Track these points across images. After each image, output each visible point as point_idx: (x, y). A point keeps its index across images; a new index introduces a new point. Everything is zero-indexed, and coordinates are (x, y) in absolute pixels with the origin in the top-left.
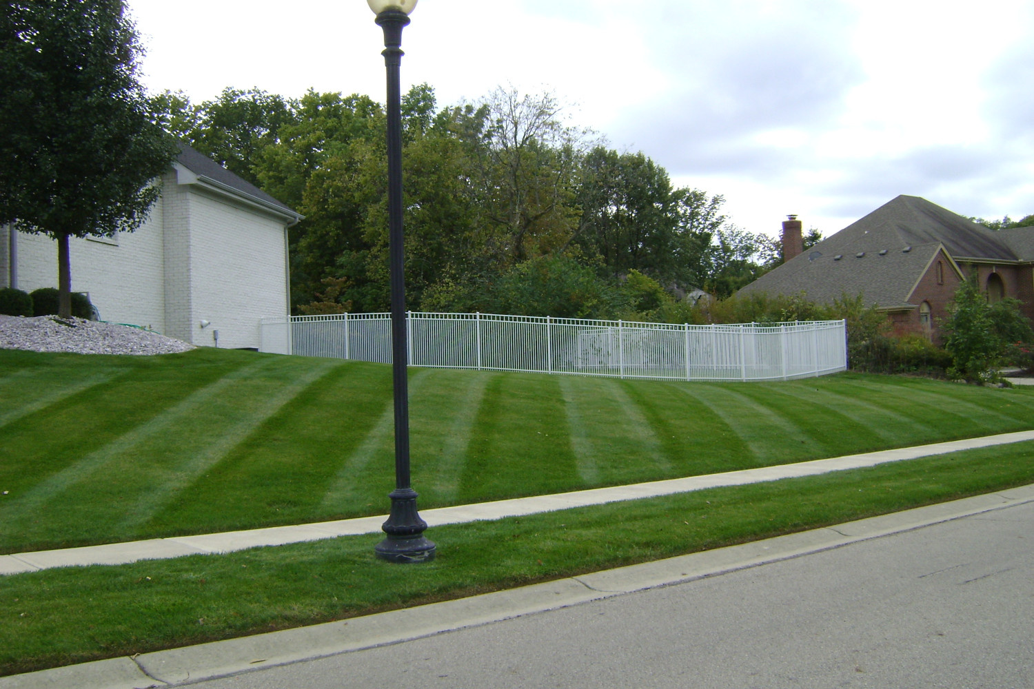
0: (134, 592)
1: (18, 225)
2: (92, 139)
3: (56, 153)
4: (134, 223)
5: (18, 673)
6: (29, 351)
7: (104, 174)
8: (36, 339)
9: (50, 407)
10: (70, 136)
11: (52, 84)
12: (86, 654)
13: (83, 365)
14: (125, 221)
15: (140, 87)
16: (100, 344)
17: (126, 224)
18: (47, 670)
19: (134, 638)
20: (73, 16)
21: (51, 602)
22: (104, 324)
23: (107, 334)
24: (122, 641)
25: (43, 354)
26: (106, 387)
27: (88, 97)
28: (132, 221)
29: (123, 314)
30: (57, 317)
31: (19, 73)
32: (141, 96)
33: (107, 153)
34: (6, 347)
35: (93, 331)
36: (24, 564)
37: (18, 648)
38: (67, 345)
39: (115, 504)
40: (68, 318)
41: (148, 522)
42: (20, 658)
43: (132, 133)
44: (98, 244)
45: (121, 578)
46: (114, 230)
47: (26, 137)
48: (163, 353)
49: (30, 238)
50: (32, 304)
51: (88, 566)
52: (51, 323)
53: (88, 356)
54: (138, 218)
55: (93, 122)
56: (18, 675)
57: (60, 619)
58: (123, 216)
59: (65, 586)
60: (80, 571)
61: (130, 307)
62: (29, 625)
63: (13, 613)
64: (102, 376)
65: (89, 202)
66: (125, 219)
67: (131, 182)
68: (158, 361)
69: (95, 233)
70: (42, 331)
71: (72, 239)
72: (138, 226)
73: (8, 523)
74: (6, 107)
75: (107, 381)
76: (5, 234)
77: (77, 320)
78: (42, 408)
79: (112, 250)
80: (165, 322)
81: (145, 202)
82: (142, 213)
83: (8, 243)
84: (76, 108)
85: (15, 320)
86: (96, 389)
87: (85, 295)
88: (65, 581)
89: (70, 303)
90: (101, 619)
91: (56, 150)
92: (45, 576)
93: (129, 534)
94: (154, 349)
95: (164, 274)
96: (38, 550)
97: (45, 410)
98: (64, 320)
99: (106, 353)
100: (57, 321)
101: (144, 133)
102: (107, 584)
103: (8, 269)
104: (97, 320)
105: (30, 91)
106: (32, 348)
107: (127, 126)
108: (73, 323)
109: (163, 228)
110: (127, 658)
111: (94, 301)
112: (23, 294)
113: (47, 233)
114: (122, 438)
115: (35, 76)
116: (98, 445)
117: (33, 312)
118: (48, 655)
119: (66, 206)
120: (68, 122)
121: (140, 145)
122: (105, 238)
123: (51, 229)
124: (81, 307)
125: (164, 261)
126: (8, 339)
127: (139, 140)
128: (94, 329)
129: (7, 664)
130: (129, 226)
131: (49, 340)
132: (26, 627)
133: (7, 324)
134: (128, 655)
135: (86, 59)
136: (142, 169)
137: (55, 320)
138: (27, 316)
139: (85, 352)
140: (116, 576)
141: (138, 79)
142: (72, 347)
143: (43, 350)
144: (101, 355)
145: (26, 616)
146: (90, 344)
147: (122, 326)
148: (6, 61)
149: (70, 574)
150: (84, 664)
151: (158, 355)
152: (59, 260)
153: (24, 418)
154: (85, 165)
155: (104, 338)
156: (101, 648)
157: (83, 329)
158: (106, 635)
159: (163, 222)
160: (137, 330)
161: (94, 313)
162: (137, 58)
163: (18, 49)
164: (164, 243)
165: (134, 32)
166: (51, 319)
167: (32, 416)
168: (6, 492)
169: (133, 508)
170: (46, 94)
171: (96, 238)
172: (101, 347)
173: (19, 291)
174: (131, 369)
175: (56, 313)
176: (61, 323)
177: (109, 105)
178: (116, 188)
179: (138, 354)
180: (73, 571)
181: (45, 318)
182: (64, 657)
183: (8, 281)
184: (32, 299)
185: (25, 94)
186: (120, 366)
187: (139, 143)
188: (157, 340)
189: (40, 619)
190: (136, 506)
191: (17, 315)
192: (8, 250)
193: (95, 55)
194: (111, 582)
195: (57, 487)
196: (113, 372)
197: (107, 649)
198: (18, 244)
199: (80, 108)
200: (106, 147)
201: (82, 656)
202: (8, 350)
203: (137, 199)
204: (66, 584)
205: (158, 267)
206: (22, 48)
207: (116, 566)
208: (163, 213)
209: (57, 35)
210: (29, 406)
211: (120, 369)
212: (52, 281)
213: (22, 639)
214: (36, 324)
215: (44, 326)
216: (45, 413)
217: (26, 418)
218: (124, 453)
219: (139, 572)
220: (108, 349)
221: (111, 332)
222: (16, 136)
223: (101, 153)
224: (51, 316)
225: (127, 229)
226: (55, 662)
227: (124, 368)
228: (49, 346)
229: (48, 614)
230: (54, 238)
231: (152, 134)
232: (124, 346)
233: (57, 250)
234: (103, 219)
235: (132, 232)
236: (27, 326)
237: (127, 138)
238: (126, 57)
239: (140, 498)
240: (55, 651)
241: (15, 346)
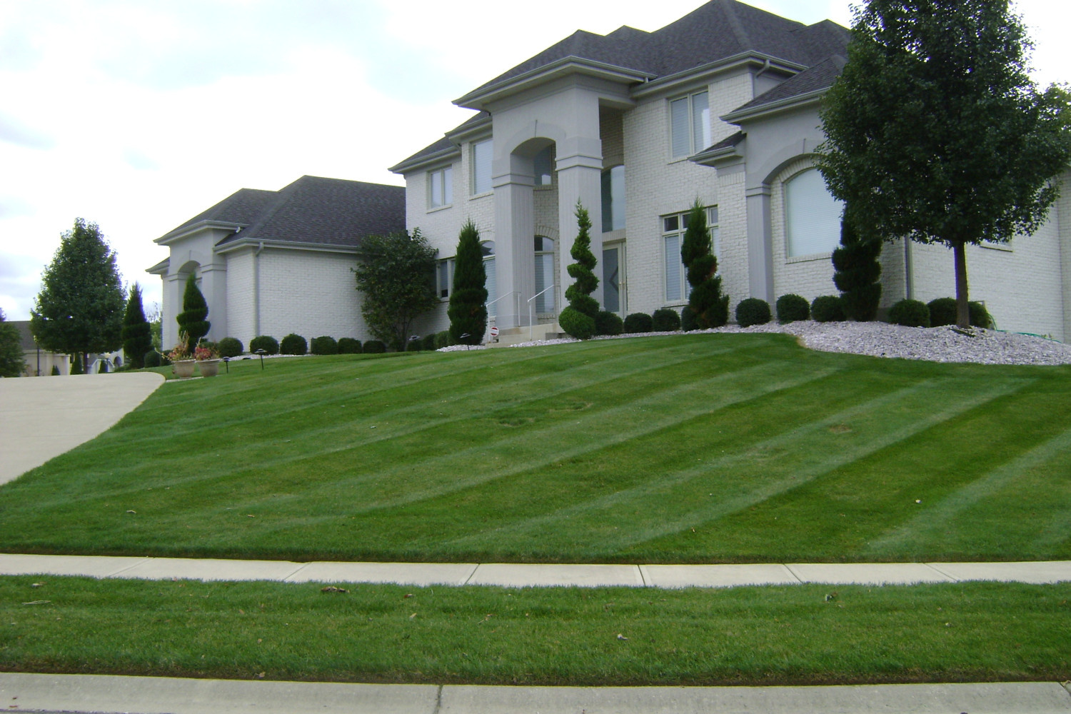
0: (1059, 615)
1: (914, 236)
2: (985, 143)
3: (949, 161)
4: (1030, 227)
5: (946, 682)
6: (929, 361)
7: (998, 177)
8: (936, 350)
9: (954, 418)
10: (962, 142)
11: (941, 91)
12: (1013, 673)
13: (983, 375)
14: (1021, 225)
15: (1031, 84)
16: (1000, 353)
17: (1023, 228)
18: (974, 684)
19: (1064, 664)
20: (957, 20)
21: (975, 615)
22: (1003, 333)
23: (1007, 343)
24: (1052, 666)
25: (943, 364)
26: (1009, 398)
27: (978, 100)
28: (1029, 223)
29: (1019, 322)
30: (955, 326)
31: (908, 85)
32: (1032, 92)
33: (1001, 155)
34: (907, 357)
35: (992, 341)
36: (940, 574)
37: (946, 657)
38: (966, 355)
39: (1028, 521)
40: (966, 327)
41: (1064, 542)
42: (949, 666)
43: (1025, 132)
44: (992, 251)
45: (1044, 598)
46: (1010, 234)
47: (919, 148)
48: (1067, 363)
49: (924, 249)
50: (929, 315)
51: (1006, 582)
52: (950, 333)
53: (988, 366)
54: (1036, 220)
55: (984, 125)
56: (947, 684)
57: (985, 634)
58: (1020, 220)
59: (985, 601)
60: (998, 586)
61: (1026, 315)
62: (955, 635)
63: (937, 621)
64: (1005, 387)
65: (984, 208)
66: (1021, 222)
67: (1027, 183)
68: (1063, 371)
69: (990, 238)
70: (941, 341)
71: (969, 247)
72: (1036, 229)
73: (921, 532)
74: (899, 120)
75: (1011, 391)
76: (900, 246)
77: (975, 330)
78: (947, 418)
79: (1006, 256)
80: (1064, 330)
81: (1042, 203)
82: (1040, 214)
83: (904, 254)
84: (966, 113)
85: (914, 331)
86: (999, 400)
87: (981, 303)
88: (985, 595)
89: (968, 312)
90: (1028, 639)
91: (949, 157)
92: (965, 587)
93: (1045, 553)
94: (1057, 359)
95: (1062, 278)
96: (952, 561)
97: (950, 421)
98: (962, 329)
99: (1006, 363)
100: (955, 331)
101: (1038, 130)
102: (1030, 603)
103: (905, 280)
104: (993, 329)
105: (920, 101)
106: (932, 359)
107: (1019, 125)
108: (972, 332)
109: (1059, 230)
110: (1056, 684)
111: (990, 310)
112: (920, 304)
113: (942, 242)
114: (1030, 452)
115: (924, 86)
116: (1005, 458)
117: (930, 322)
118: (975, 668)
119: (961, 213)
120: (959, 128)
121: (1034, 144)
122: (1001, 245)
123: (946, 238)
124: (978, 317)
125: (1061, 266)
126: (909, 350)
127: (1034, 138)
128: (993, 338)
129: (937, 672)
130: (1026, 230)
131: (948, 350)
132: (951, 636)
133: (907, 334)
134: (1058, 681)
135: (973, 61)
136: (1038, 169)
137: (953, 330)
138: (925, 326)
139: (985, 362)
140: (1038, 595)
141: (1028, 75)
142: (971, 357)
143: (942, 360)
144: (1002, 365)
145: (951, 626)
146: (989, 354)
147: (1021, 335)
148: (896, 75)
149: (989, 589)
150: (1012, 683)
151: (1062, 366)
152: (956, 268)
153: (930, 429)
154: (979, 171)
155: (1004, 348)
156: (1029, 669)
157: (982, 338)
158: (1034, 656)
159: (1059, 224)
160: (1037, 339)
161: (990, 322)
162: (1025, 53)
163: (906, 61)
164: (1060, 246)
165: (1021, 26)
166: (949, 329)
167: (938, 426)
168: (918, 501)
169: (1047, 526)
170: (936, 102)
171: (992, 244)
172: (1001, 357)
173: (916, 302)
174: (1035, 380)
175: (953, 322)
176: (959, 332)
177: (999, 106)
178: (1011, 191)
179: (1039, 364)
180: (991, 586)
181: (944, 328)
182: (992, 673)
183: (905, 292)
184: (928, 309)
185: (915, 105)
186: (1023, 377)
187: (1033, 142)
188: (1060, 349)
189: (965, 631)
190: (1050, 525)
191: (915, 325)
192: (904, 262)
193: (982, 56)
194: (1033, 601)
195: (967, 499)
196: (1015, 384)
197: (1035, 671)
198: (913, 255)
199: (970, 112)
200: (998, 149)
201: (1010, 675)
202: (909, 360)
203: (1033, 200)
204: (986, 598)
205: (1055, 272)
206: (910, 59)
207: (1036, 586)
208: (1058, 214)
209: (943, 42)
210: (934, 416)
211: (1022, 380)
212: (949, 291)
213: (950, 649)
214: (935, 334)
215: (943, 336)
216: (950, 423)
217: (932, 428)
218: (1034, 468)
219: (1062, 594)
220: (1009, 359)
221: (1011, 341)
222: (909, 148)
223: (994, 156)
224: (949, 326)
225: (1025, 232)
226: (983, 676)
227: (1028, 379)
228: (949, 356)
229: (973, 627)
230: (950, 247)
231: (1046, 131)
232: (1025, 355)
233: (954, 259)
234: (999, 224)
235: (1030, 235)
236: (926, 336)
237: (1019, 138)
238: (1014, 54)
239: (1054, 516)
240: (982, 665)
241: (916, 356)
